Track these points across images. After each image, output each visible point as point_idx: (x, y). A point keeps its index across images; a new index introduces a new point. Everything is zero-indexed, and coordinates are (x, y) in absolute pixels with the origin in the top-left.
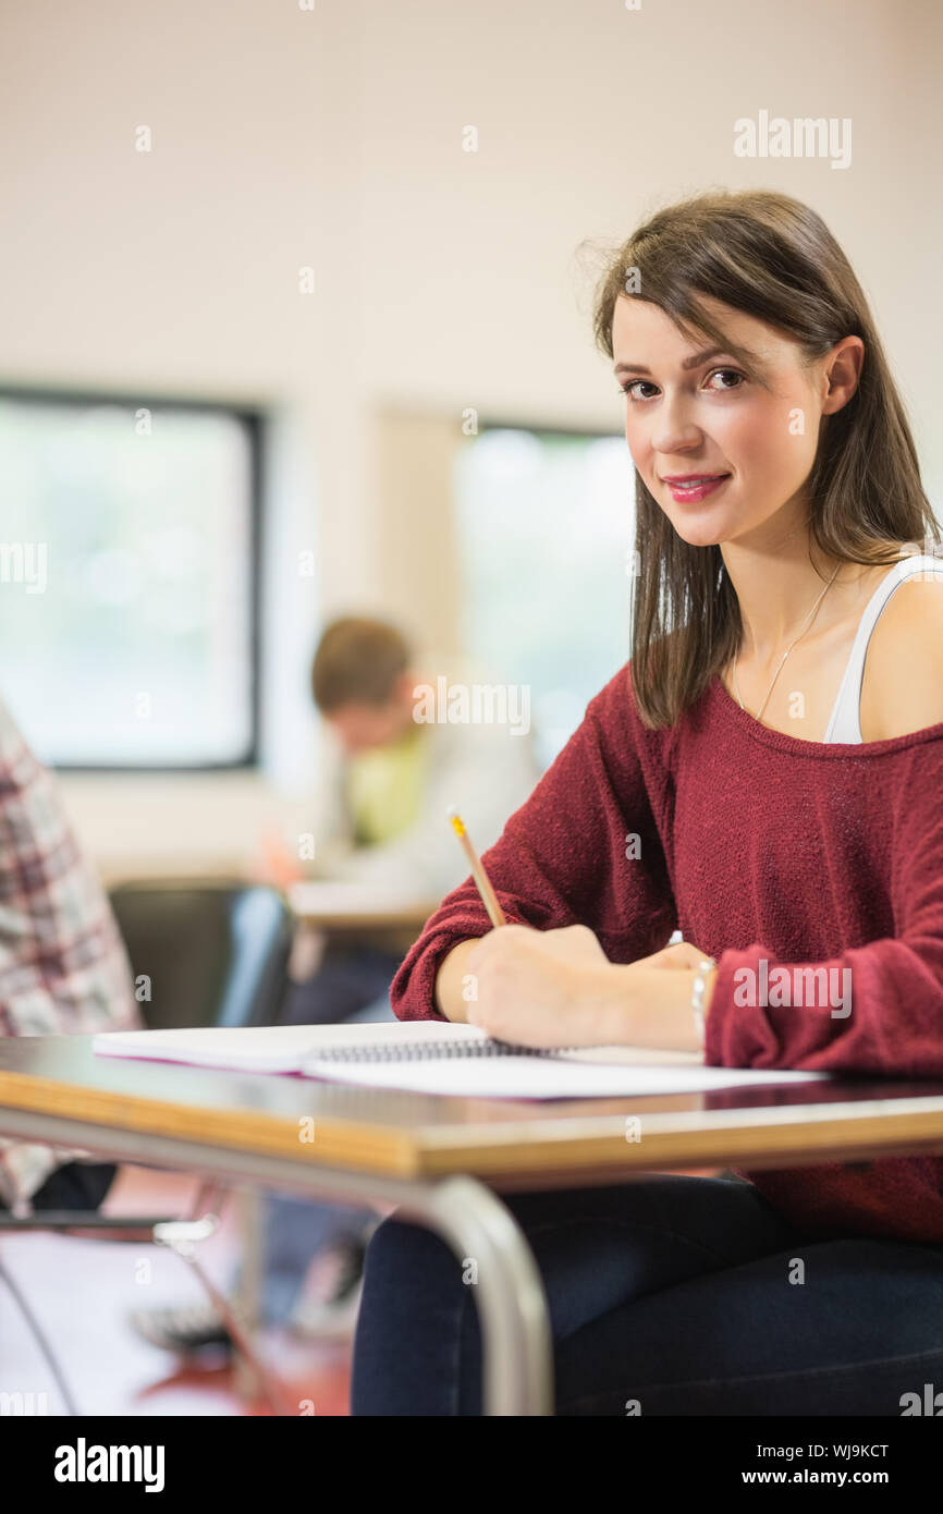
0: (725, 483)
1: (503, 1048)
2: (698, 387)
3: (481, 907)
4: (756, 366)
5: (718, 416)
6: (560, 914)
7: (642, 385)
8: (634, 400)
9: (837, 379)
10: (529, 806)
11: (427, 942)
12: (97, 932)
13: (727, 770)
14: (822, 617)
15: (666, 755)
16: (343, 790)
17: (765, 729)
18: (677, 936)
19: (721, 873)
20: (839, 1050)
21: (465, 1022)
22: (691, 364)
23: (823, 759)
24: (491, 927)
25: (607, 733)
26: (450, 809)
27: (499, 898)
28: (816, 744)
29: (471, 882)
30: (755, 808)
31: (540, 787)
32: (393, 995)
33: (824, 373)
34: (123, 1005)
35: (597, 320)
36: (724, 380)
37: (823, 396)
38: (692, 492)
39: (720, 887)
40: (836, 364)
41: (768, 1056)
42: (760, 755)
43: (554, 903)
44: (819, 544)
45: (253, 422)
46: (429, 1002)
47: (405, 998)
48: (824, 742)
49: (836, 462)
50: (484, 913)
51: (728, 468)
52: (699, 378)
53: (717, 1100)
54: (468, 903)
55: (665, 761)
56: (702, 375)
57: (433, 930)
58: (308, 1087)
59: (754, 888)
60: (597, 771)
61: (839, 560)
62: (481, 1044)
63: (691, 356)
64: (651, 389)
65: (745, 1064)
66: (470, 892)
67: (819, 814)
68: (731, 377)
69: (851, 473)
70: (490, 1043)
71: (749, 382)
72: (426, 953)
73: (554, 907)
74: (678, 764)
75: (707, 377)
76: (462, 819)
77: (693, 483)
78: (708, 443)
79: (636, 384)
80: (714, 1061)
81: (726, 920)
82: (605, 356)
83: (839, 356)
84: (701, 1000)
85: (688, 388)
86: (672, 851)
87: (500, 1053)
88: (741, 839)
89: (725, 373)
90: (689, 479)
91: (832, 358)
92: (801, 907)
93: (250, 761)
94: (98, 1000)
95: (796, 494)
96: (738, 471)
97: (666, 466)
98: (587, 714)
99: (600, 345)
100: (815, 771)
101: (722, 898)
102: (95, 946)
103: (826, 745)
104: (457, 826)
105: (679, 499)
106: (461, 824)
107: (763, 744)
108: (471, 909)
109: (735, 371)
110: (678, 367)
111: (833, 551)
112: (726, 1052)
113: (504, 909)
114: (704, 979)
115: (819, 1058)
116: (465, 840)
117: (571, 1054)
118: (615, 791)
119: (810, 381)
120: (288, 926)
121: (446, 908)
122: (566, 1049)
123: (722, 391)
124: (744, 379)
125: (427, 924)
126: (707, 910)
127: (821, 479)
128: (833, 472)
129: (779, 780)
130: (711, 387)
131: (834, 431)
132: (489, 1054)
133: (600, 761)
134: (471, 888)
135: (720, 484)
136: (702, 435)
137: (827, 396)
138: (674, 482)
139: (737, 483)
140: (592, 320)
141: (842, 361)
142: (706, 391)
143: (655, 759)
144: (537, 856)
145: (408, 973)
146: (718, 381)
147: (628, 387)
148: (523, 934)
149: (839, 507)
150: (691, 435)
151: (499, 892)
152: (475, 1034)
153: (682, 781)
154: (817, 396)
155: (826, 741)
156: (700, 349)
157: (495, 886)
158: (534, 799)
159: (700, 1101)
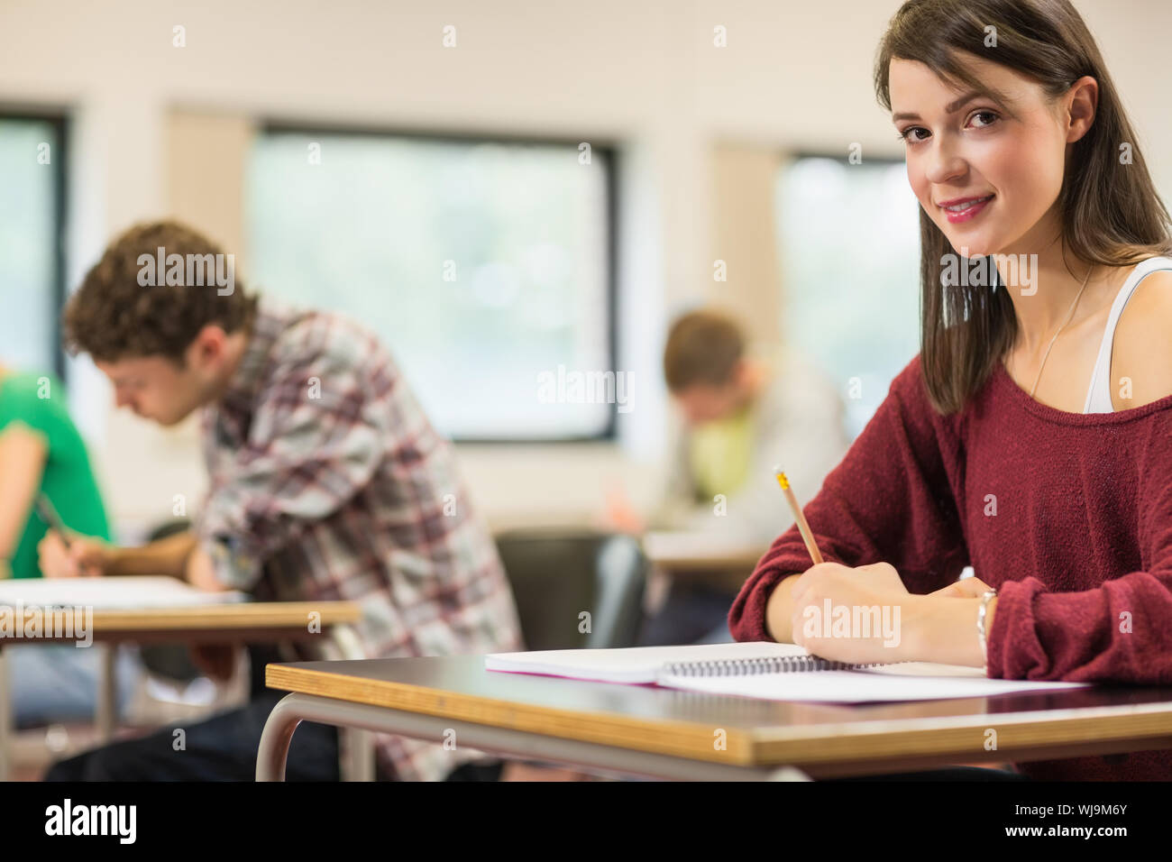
0: (989, 204)
1: (823, 663)
2: (961, 127)
3: (803, 549)
4: (1008, 106)
5: (979, 150)
6: (869, 554)
7: (916, 130)
8: (910, 143)
9: (1077, 112)
10: (843, 465)
11: (759, 577)
12: (486, 573)
13: (1008, 438)
14: (1079, 312)
15: (957, 425)
16: (685, 457)
17: (1037, 403)
18: (968, 572)
19: (1006, 524)
20: (1099, 664)
21: (792, 642)
22: (953, 108)
23: (1082, 427)
24: (812, 564)
25: (908, 405)
26: (776, 468)
27: (817, 541)
28: (1076, 415)
29: (795, 528)
30: (1031, 469)
31: (852, 450)
32: (732, 621)
33: (1066, 108)
34: (508, 631)
35: (876, 80)
36: (982, 119)
37: (1065, 127)
38: (963, 214)
39: (1005, 535)
40: (1075, 100)
41: (1040, 670)
42: (1033, 425)
43: (865, 544)
44: (1072, 249)
45: (609, 155)
46: (761, 626)
47: (741, 623)
48: (1084, 413)
49: (1081, 182)
50: (806, 553)
51: (992, 190)
52: (961, 120)
53: (997, 705)
54: (793, 545)
55: (957, 431)
56: (963, 116)
57: (764, 567)
58: (662, 694)
59: (1030, 534)
60: (900, 437)
61: (1090, 264)
62: (804, 659)
63: (953, 101)
64: (924, 133)
65: (1022, 677)
66: (794, 536)
67: (1082, 473)
68: (988, 117)
69: (1095, 190)
70: (811, 659)
71: (1002, 119)
72: (758, 586)
73: (865, 549)
74: (967, 433)
75: (968, 118)
76: (786, 475)
77: (964, 206)
78: (972, 171)
79: (913, 129)
80: (996, 674)
81: (1009, 561)
82: (886, 110)
83: (1078, 93)
84: (983, 624)
85: (952, 128)
86: (964, 505)
87: (819, 669)
88: (1020, 495)
89: (982, 114)
90: (959, 202)
91: (1071, 96)
92: (1069, 550)
93: (609, 434)
94: (487, 629)
95: (1049, 210)
96: (1001, 192)
97: (940, 194)
98: (891, 390)
99: (881, 102)
100: (1077, 437)
101: (1006, 543)
102: (484, 585)
103: (1085, 415)
104: (782, 482)
105: (953, 220)
106: (785, 479)
107: (1035, 416)
108: (796, 550)
109: (991, 112)
110: (942, 112)
111: (1085, 257)
112: (1005, 667)
113: (821, 549)
114: (986, 605)
115: (1082, 671)
116: (789, 492)
117: (878, 668)
118: (915, 453)
119: (1053, 114)
120: (642, 568)
121: (775, 549)
122: (874, 665)
123: (980, 128)
124: (998, 117)
125: (760, 562)
126: (994, 553)
127: (1069, 198)
128: (1079, 191)
129: (1049, 446)
130: (972, 126)
131: (1078, 156)
132: (811, 669)
133: (902, 429)
134: (794, 533)
135: (986, 204)
136: (968, 166)
137: (1069, 127)
138: (947, 206)
139: (1000, 203)
140: (873, 81)
141: (1080, 98)
142: (967, 129)
143: (948, 429)
144: (850, 506)
145: (743, 602)
146: (977, 122)
147: (905, 133)
148: (837, 569)
149: (1085, 218)
150: (957, 166)
151: (818, 536)
152: (799, 652)
153: (972, 447)
154: (1061, 128)
155: (1085, 412)
156: (962, 94)
157: (814, 531)
158: (847, 460)
159: (984, 705)
